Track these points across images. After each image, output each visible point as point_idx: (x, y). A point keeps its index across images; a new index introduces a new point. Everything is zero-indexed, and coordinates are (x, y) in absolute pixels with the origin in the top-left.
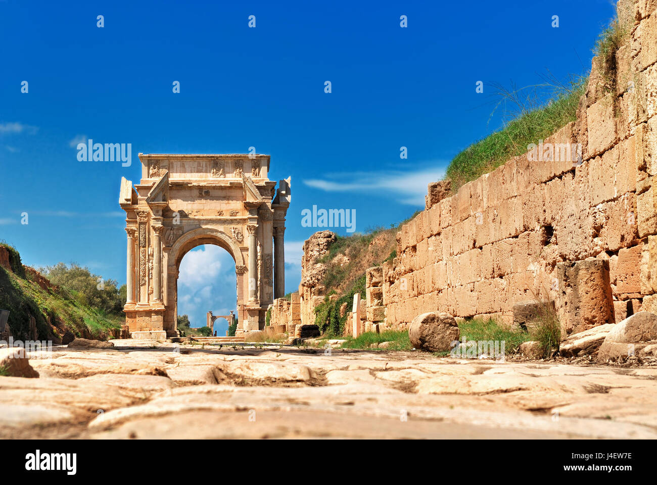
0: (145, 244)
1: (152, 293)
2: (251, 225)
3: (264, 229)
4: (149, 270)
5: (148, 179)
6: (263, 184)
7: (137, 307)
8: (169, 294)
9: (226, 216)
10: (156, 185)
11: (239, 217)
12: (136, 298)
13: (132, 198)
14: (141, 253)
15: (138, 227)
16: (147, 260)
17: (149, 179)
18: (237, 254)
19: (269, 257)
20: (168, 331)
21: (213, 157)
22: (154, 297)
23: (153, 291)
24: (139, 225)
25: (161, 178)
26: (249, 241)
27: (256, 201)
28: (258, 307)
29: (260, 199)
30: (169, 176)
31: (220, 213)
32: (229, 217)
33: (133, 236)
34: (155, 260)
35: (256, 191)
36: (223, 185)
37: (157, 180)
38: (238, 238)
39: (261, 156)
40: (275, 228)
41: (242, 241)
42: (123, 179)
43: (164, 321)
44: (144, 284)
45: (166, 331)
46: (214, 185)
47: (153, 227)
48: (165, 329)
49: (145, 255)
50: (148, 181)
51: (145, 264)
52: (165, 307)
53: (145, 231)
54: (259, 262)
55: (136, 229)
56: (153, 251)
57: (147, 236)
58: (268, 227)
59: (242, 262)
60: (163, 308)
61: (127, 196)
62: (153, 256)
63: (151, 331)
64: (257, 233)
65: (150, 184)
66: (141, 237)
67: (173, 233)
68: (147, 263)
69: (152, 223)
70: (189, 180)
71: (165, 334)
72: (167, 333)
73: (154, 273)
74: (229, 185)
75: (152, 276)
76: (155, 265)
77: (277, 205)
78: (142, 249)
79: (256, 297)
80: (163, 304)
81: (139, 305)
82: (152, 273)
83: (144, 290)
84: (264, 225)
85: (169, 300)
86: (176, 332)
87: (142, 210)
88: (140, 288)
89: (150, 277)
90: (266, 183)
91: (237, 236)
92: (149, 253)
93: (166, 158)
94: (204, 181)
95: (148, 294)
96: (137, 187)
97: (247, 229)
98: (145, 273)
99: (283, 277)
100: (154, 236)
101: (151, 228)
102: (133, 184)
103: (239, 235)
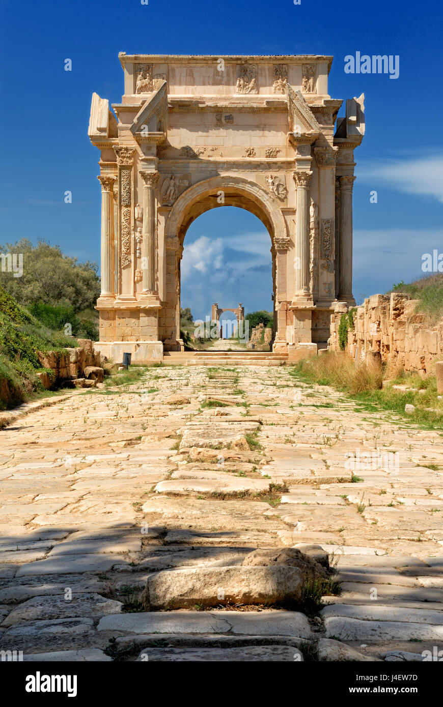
0: (130, 202)
1: (141, 280)
2: (301, 171)
3: (322, 180)
4: (135, 244)
5: (134, 95)
6: (321, 103)
7: (116, 303)
8: (168, 283)
9: (261, 158)
10: (146, 104)
11: (280, 159)
12: (116, 287)
13: (109, 128)
14: (123, 217)
15: (118, 174)
16: (132, 228)
17: (137, 95)
18: (277, 220)
19: (328, 225)
20: (166, 342)
21: (240, 59)
22: (144, 288)
23: (141, 277)
24: (120, 170)
25: (155, 92)
26: (296, 197)
27: (310, 132)
28: (310, 305)
29: (315, 129)
30: (169, 91)
31: (251, 153)
32: (264, 159)
33: (111, 189)
34: (145, 227)
35: (309, 115)
36: (255, 105)
37: (149, 96)
38: (279, 194)
39: (318, 58)
40: (338, 179)
41: (286, 197)
42: (95, 97)
43: (159, 325)
44: (128, 266)
45: (163, 341)
46: (241, 106)
47: (143, 174)
48: (162, 338)
49: (130, 219)
50: (135, 98)
51: (129, 233)
52: (162, 303)
53: (130, 180)
54: (313, 232)
55: (115, 178)
56: (142, 213)
57: (133, 189)
58: (328, 174)
59: (285, 232)
60: (157, 304)
61: (101, 122)
62: (141, 221)
63: (138, 342)
64: (311, 185)
65: (138, 104)
66: (122, 190)
67: (175, 184)
68: (132, 232)
69: (141, 166)
70: (201, 98)
71: (161, 347)
72: (164, 344)
73: (144, 247)
74: (264, 105)
75: (140, 253)
76: (146, 235)
77: (342, 140)
78: (124, 210)
79: (308, 289)
80: (158, 299)
81: (119, 299)
82: (140, 249)
83: (128, 276)
84: (322, 172)
85: (167, 293)
86: (178, 343)
87: (124, 146)
88: (121, 273)
89: (138, 254)
90: (326, 102)
91: (277, 190)
92: (136, 216)
93: (163, 62)
94: (225, 99)
95: (135, 282)
96: (115, 107)
97: (294, 179)
98: (129, 248)
99: (349, 258)
100: (143, 188)
101: (139, 176)
102: (110, 103)
103: (281, 189)
